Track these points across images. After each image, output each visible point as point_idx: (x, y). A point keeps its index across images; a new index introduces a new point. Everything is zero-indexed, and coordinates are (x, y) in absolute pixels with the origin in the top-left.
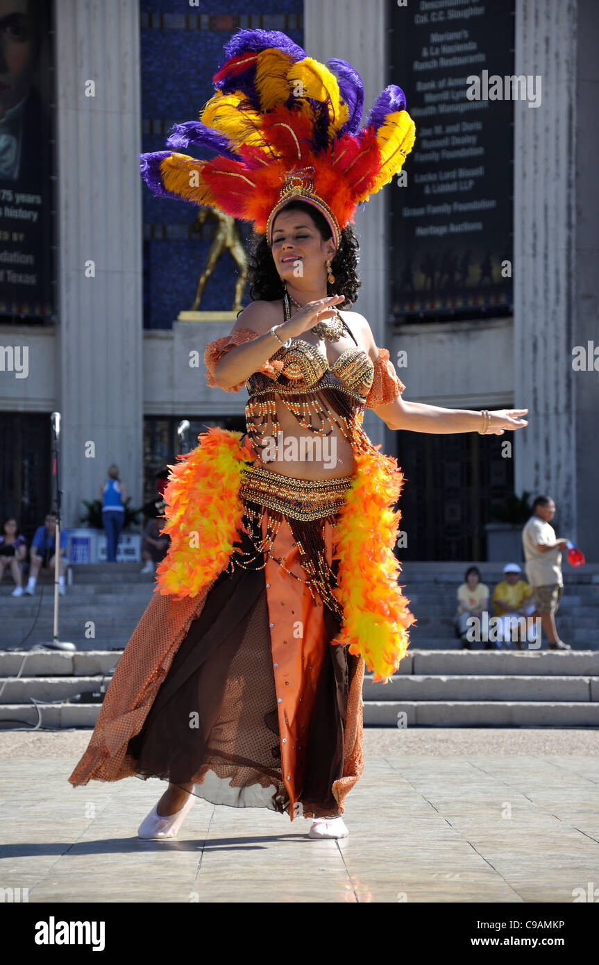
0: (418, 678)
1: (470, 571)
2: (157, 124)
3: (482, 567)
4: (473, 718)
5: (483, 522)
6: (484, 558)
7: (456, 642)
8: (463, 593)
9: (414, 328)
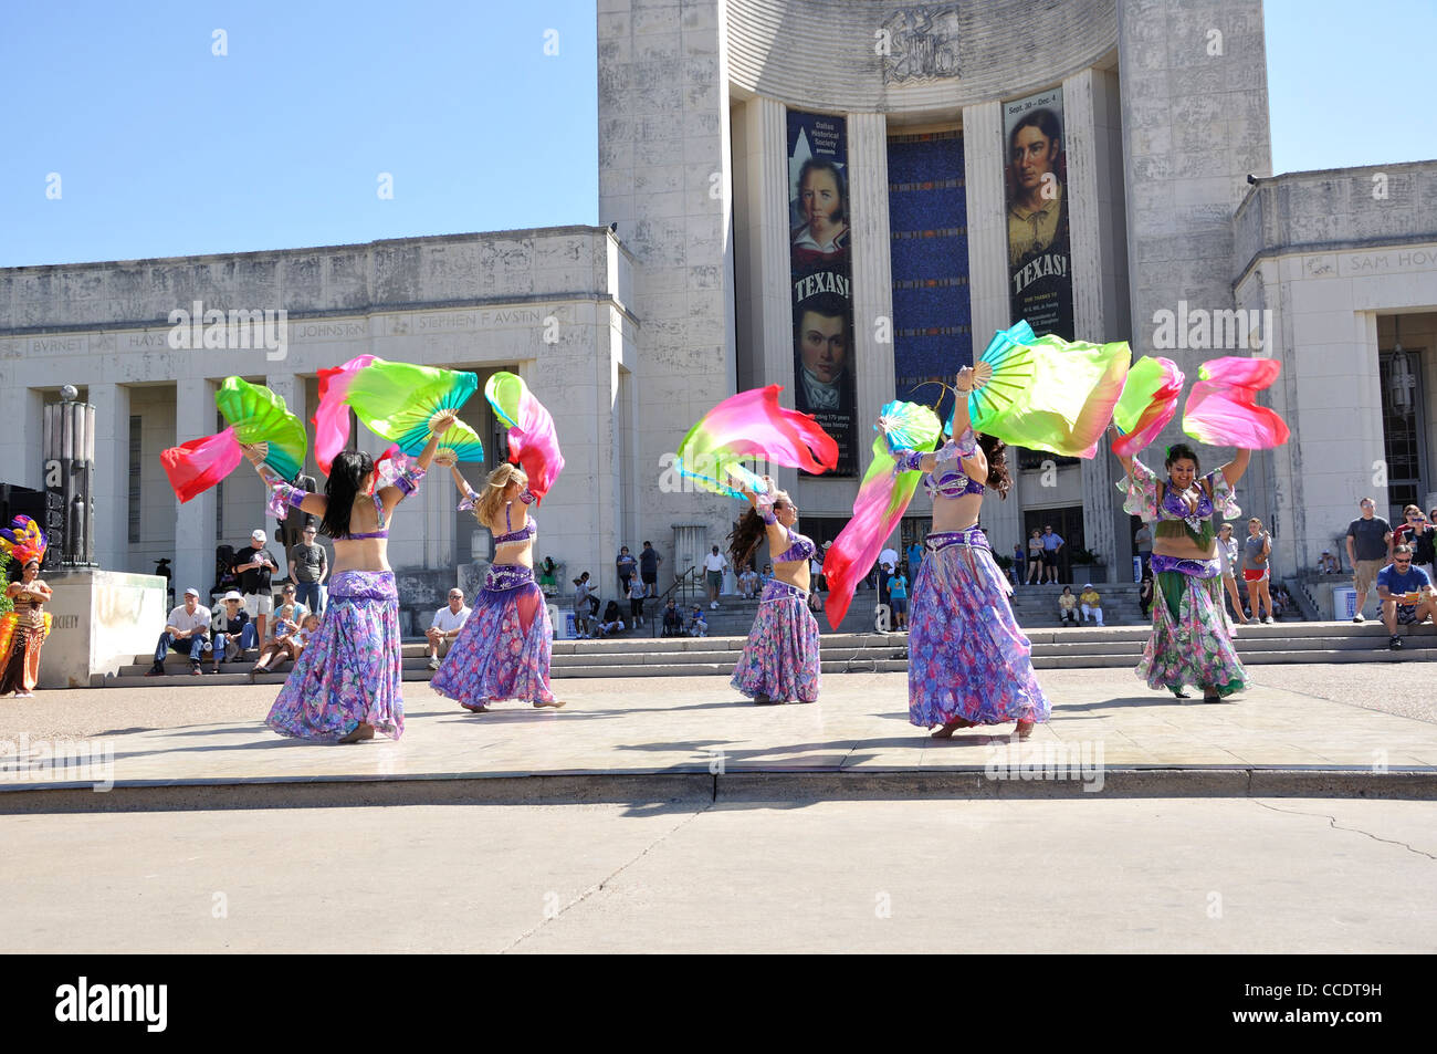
0: (1057, 645)
1: (1066, 588)
2: (903, 380)
3: (1071, 586)
4: (1085, 664)
5: (1070, 564)
6: (1071, 582)
7: (1060, 623)
8: (1062, 599)
9: (1031, 470)
